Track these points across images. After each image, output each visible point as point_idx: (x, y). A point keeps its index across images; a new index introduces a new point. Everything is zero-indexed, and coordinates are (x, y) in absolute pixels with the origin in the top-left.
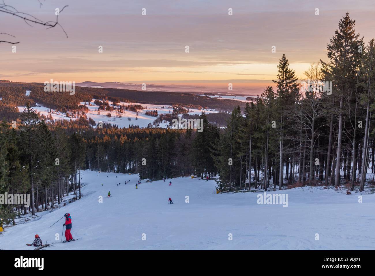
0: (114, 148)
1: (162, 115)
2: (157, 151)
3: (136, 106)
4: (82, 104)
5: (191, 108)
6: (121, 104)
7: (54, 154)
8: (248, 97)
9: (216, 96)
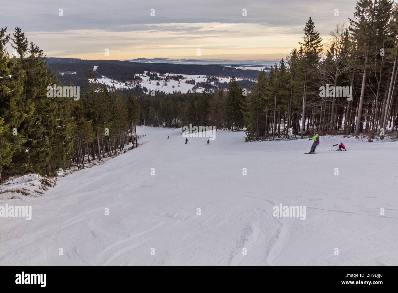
0: (162, 108)
1: (199, 83)
2: (195, 110)
3: (178, 76)
4: (137, 75)
5: (221, 77)
6: (167, 75)
7: (114, 112)
8: (266, 67)
9: (240, 67)
